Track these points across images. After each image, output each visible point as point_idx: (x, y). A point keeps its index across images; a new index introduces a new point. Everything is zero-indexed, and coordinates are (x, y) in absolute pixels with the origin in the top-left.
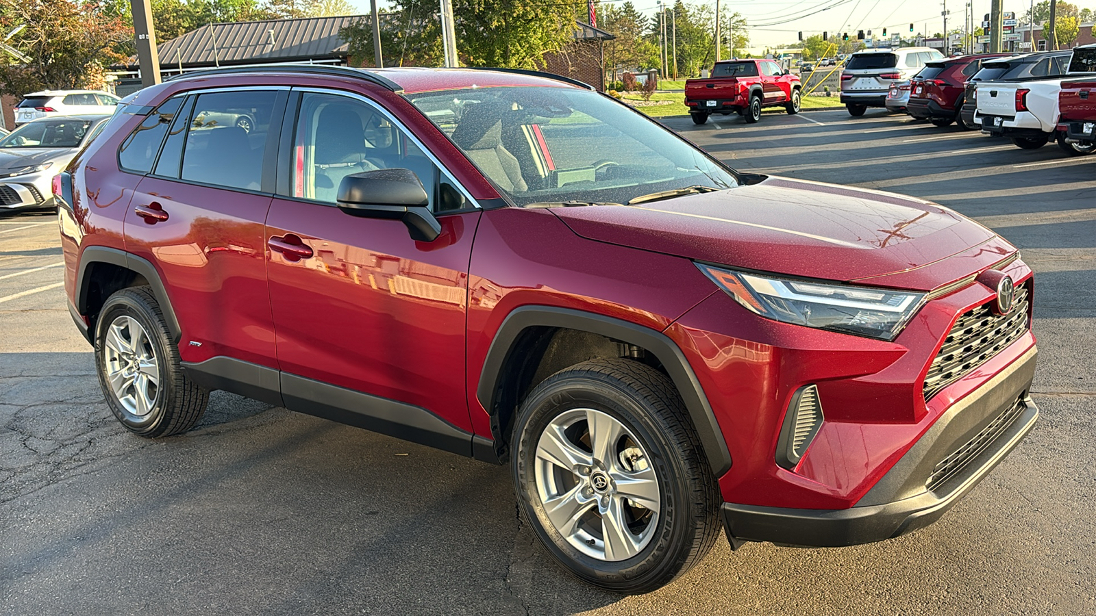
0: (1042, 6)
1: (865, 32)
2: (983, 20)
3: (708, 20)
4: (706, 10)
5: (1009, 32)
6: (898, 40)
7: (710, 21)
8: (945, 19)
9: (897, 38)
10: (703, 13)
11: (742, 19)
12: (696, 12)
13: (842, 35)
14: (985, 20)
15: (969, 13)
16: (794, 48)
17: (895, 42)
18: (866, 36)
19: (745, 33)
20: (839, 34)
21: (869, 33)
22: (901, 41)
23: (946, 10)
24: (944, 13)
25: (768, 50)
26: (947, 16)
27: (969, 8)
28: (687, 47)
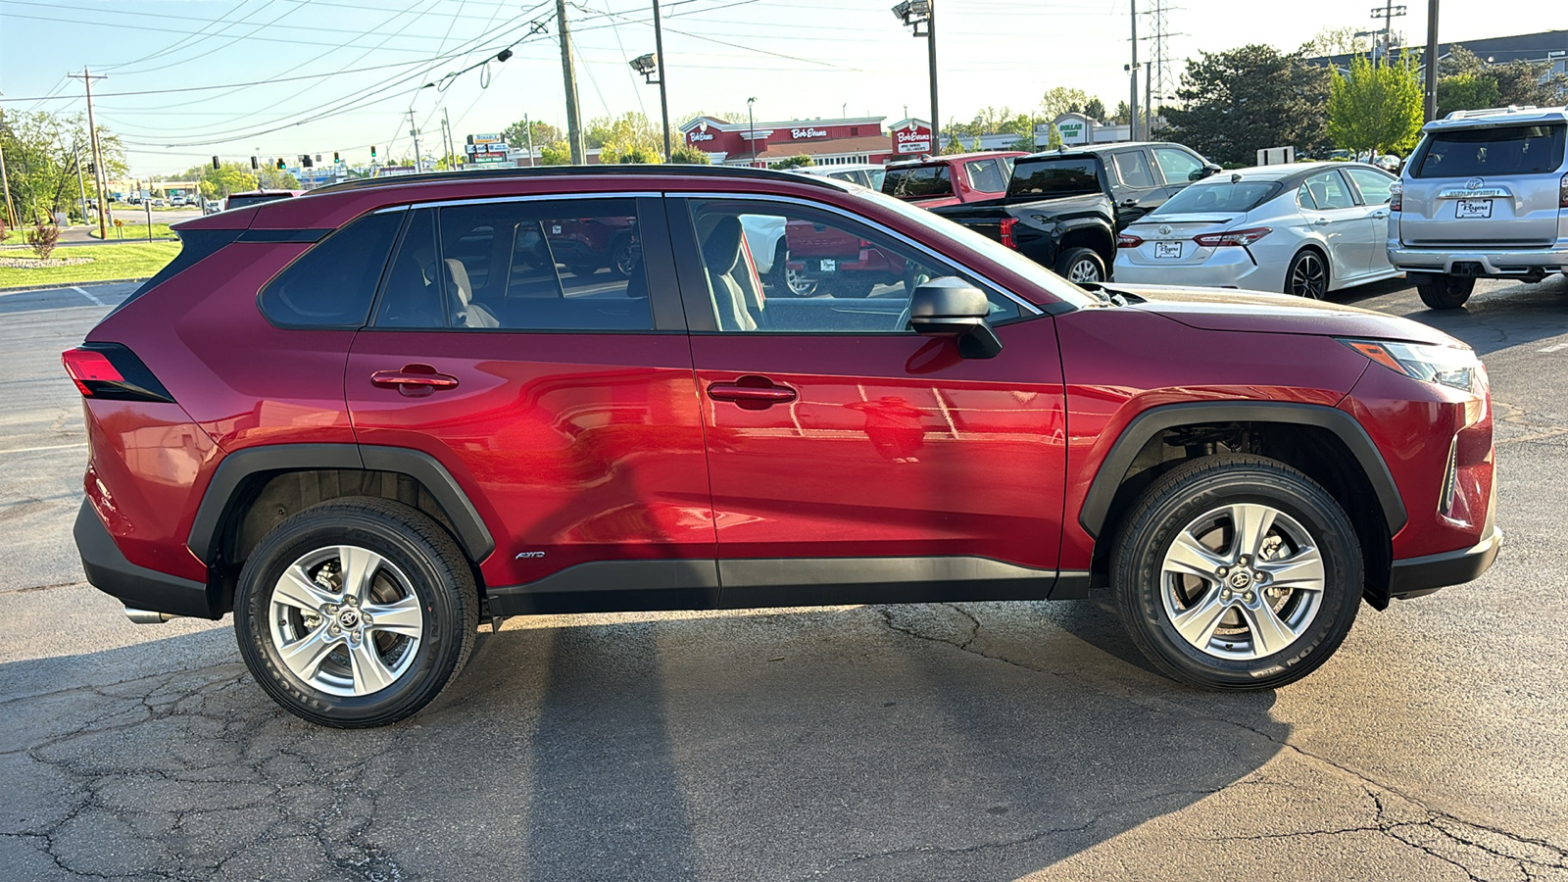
0: (519, 128)
1: (313, 158)
2: (466, 143)
3: (54, 135)
4: (48, 121)
5: (501, 159)
6: (345, 169)
7: (57, 138)
8: (416, 141)
9: (342, 166)
10: (43, 125)
11: (113, 135)
12: (30, 122)
13: (276, 161)
14: (469, 143)
15: (447, 134)
16: (176, 181)
17: (340, 172)
18: (314, 162)
19: (120, 158)
20: (271, 160)
21: (319, 159)
22: (348, 171)
23: (416, 129)
24: (413, 133)
25: (138, 184)
26: (418, 137)
27: (446, 126)
28: (23, 177)
